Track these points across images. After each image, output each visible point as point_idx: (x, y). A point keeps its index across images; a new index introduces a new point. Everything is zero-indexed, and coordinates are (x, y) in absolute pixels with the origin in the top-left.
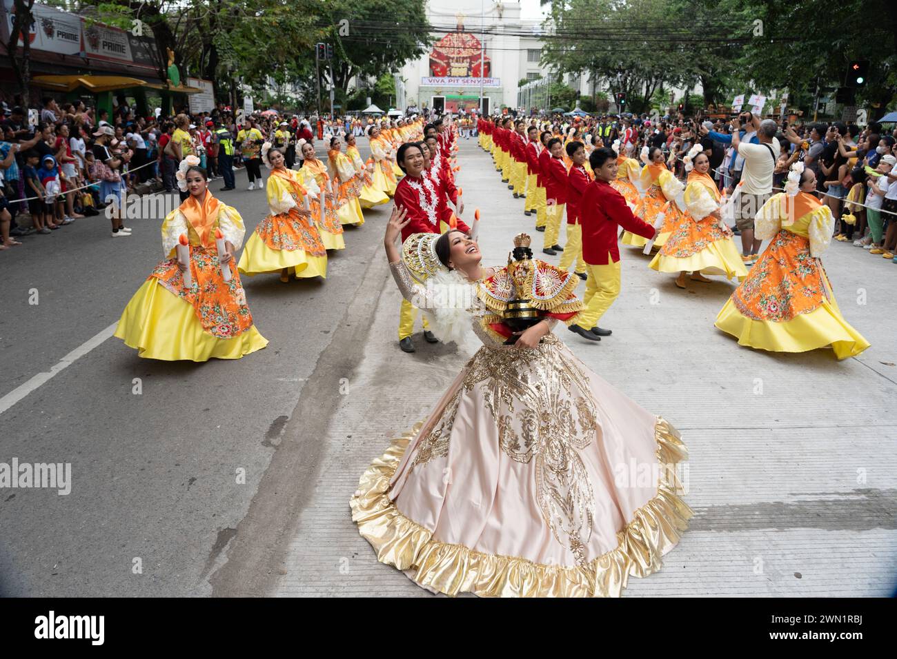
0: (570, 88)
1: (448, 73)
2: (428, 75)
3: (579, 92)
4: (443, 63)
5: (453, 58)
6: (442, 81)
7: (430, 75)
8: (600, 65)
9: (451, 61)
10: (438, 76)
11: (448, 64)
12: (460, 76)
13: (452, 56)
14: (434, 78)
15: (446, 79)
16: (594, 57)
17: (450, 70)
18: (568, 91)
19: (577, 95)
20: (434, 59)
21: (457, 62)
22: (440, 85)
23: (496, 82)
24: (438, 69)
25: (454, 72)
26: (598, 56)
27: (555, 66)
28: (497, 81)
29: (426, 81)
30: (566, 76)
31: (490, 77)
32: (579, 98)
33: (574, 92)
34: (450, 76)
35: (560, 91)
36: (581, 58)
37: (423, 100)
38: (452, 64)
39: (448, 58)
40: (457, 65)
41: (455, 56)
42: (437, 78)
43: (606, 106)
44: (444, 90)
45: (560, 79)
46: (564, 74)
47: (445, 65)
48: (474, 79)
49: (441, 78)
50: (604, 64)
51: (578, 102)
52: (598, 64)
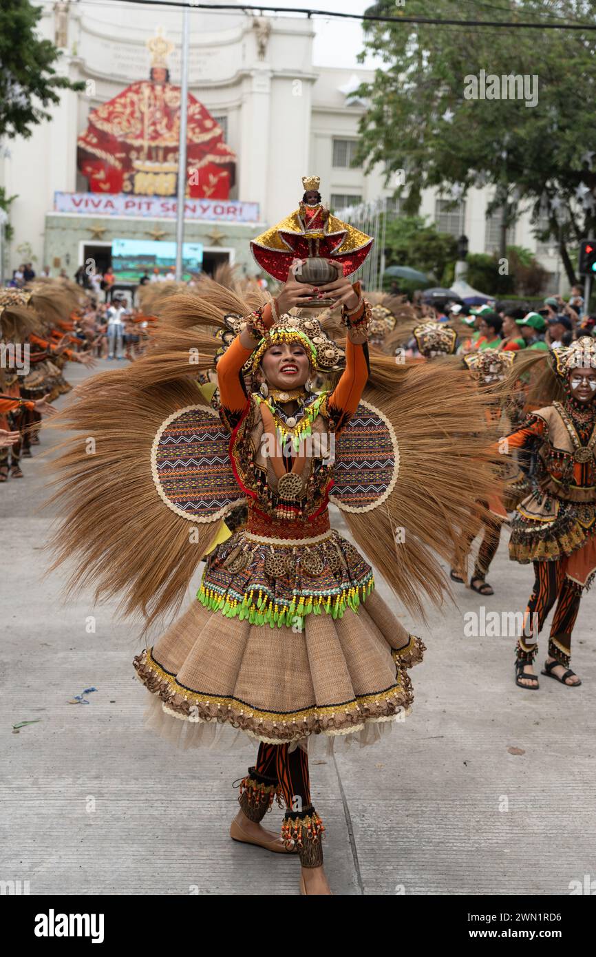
0: (437, 230)
1: (127, 186)
2: (72, 186)
3: (464, 240)
4: (112, 160)
5: (139, 149)
6: (110, 204)
7: (79, 188)
8: (528, 160)
9: (133, 155)
10: (99, 190)
11: (127, 164)
12: (157, 195)
13: (137, 143)
14: (86, 196)
15: (119, 200)
16: (507, 138)
17: (131, 179)
18: (433, 238)
19: (458, 247)
20: (90, 149)
21: (149, 157)
22: (103, 214)
23: (249, 212)
24: (101, 175)
25: (141, 182)
26: (522, 132)
27: (398, 165)
28: (254, 209)
29: (66, 202)
30: (429, 197)
31: (236, 198)
32: (464, 255)
33: (449, 240)
34: (131, 193)
35: (413, 237)
36: (470, 143)
37: (57, 251)
38: (137, 164)
39: (127, 148)
40: (149, 165)
41: (145, 143)
42: (95, 197)
43: (537, 280)
44: (113, 227)
45: (412, 204)
46: (423, 192)
47: (118, 165)
48: (191, 203)
49: (104, 198)
50: (538, 159)
51: (460, 267)
52: (519, 157)
